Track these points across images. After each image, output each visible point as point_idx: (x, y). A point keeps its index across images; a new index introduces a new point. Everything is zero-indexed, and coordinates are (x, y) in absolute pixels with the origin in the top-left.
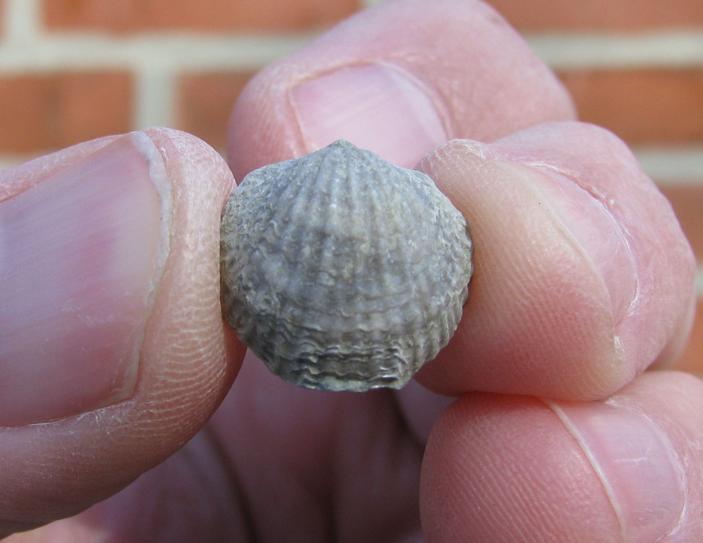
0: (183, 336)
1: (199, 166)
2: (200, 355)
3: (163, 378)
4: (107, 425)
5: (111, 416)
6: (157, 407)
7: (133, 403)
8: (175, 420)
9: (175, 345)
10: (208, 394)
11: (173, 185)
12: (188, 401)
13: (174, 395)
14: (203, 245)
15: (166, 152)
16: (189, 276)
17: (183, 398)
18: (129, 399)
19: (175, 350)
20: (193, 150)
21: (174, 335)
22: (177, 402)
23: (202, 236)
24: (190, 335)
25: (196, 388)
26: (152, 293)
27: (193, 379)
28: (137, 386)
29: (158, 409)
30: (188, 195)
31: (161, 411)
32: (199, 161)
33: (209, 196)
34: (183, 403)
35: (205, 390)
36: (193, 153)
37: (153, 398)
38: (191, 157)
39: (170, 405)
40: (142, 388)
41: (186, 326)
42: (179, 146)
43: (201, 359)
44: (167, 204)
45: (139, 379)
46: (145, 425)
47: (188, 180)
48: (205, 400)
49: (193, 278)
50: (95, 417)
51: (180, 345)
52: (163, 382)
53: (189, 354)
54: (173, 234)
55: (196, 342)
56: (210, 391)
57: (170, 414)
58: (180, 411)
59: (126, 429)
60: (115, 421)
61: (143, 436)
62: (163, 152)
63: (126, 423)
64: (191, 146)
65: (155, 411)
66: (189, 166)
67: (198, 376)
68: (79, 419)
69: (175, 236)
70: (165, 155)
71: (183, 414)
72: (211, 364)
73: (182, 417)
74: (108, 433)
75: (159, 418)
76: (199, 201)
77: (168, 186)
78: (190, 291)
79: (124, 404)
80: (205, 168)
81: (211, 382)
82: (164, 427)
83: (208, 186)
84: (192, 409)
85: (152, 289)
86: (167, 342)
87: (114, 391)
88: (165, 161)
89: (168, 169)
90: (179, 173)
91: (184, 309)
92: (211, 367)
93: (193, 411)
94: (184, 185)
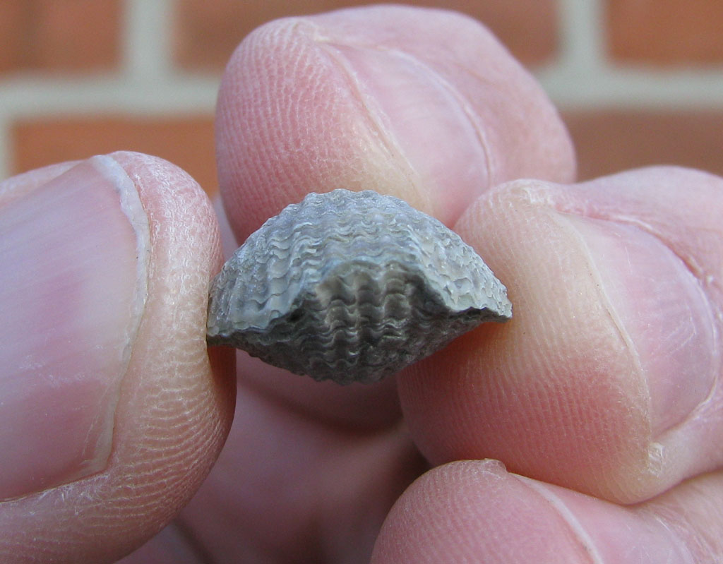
0: (164, 397)
1: (181, 198)
2: (185, 418)
3: (141, 446)
4: (75, 503)
5: (80, 493)
6: (136, 482)
7: (106, 476)
8: (157, 497)
9: (155, 407)
10: (195, 465)
11: (149, 219)
12: (172, 474)
13: (154, 467)
14: (186, 288)
15: (141, 179)
16: (170, 325)
17: (166, 471)
18: (102, 472)
19: (155, 412)
20: (172, 179)
21: (154, 396)
22: (158, 475)
23: (185, 277)
24: (173, 395)
25: (180, 458)
26: (129, 345)
27: (178, 446)
28: (111, 456)
29: (136, 484)
30: (168, 229)
31: (140, 486)
32: (180, 192)
33: (193, 232)
34: (166, 477)
35: (192, 460)
36: (173, 183)
37: (129, 471)
38: (172, 187)
39: (151, 479)
40: (117, 459)
41: (167, 385)
42: (156, 174)
43: (186, 423)
44: (143, 239)
45: (114, 448)
46: (120, 503)
47: (168, 213)
48: (190, 472)
49: (175, 327)
50: (60, 495)
51: (161, 406)
52: (143, 451)
53: (172, 418)
54: (151, 276)
55: (180, 404)
56: (196, 461)
57: (149, 489)
58: (162, 485)
59: (97, 508)
60: (85, 498)
61: (118, 516)
62: (137, 180)
63: (99, 502)
64: (170, 175)
65: (132, 487)
66: (169, 197)
67: (183, 444)
68: (41, 497)
69: (154, 278)
70: (139, 183)
71: (165, 490)
72: (198, 430)
73: (164, 494)
74: (77, 513)
75: (138, 495)
76: (181, 237)
77: (144, 219)
78: (172, 343)
79: (95, 479)
80: (188, 201)
81: (198, 451)
82: (143, 506)
83: (191, 220)
84: (176, 483)
85: (128, 341)
86: (146, 404)
87: (83, 463)
88: (139, 190)
89: (145, 201)
90: (157, 204)
91: (165, 365)
92: (198, 433)
93: (177, 486)
94: (164, 219)
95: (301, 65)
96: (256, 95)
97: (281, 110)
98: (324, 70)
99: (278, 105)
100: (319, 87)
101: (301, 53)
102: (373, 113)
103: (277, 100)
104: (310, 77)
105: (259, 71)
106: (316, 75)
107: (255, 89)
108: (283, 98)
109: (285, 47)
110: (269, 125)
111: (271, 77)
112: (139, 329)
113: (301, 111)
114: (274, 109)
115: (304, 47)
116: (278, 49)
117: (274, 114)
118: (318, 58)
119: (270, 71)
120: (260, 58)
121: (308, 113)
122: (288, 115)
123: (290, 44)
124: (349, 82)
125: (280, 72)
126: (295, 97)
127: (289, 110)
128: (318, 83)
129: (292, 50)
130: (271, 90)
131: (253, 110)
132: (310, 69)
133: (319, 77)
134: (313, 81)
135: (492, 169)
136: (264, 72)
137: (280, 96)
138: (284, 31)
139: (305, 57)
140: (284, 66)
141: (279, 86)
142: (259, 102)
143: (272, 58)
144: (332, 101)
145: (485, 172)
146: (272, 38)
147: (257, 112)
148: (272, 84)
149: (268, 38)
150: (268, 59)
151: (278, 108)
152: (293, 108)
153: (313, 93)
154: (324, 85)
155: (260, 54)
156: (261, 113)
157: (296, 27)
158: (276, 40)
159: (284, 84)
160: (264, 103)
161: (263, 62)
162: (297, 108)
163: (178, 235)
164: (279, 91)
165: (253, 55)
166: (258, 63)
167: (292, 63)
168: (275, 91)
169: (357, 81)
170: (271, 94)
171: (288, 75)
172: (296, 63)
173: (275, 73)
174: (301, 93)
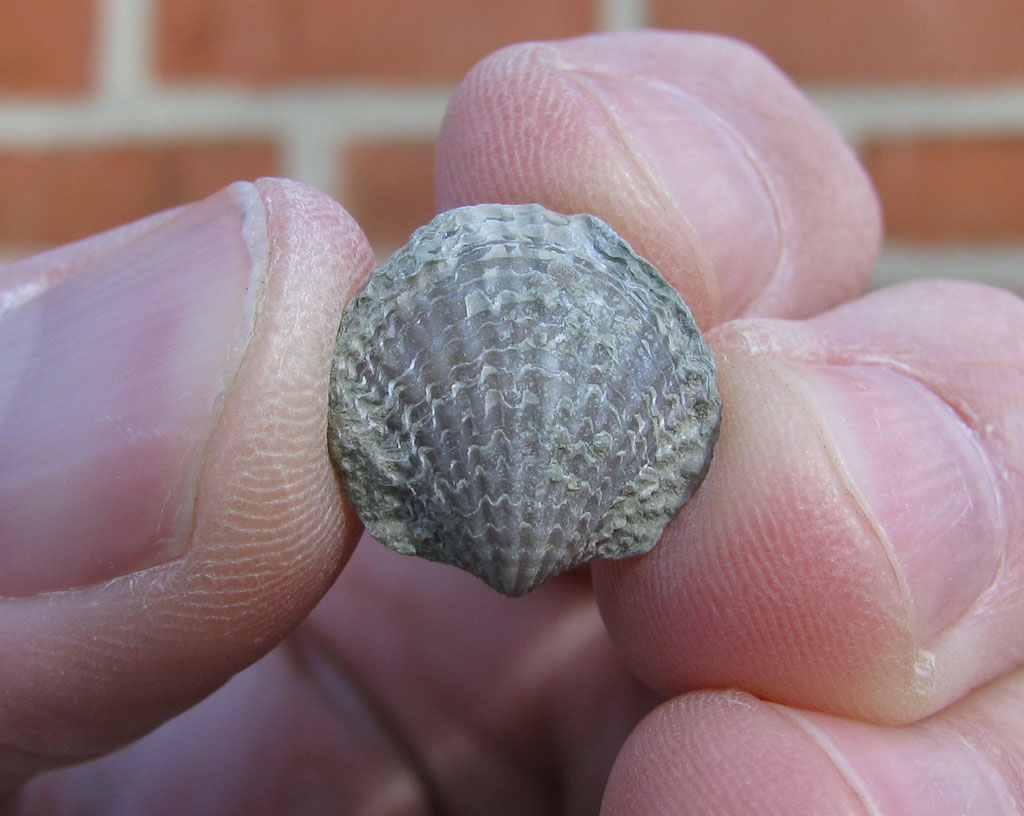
0: (259, 461)
1: (316, 224)
2: (284, 494)
3: (226, 523)
4: (144, 594)
5: (150, 582)
6: (216, 570)
7: (183, 562)
8: (246, 596)
9: (246, 474)
10: (298, 562)
11: (271, 247)
12: (265, 568)
13: (242, 555)
14: (302, 329)
15: (273, 202)
16: (274, 371)
17: (257, 561)
18: (180, 557)
19: (245, 480)
20: (311, 203)
21: (245, 458)
22: (246, 565)
23: (302, 315)
24: (270, 460)
25: (276, 548)
26: (221, 394)
27: (273, 531)
28: (191, 535)
29: (218, 575)
30: (290, 258)
31: (222, 577)
32: (316, 218)
33: (324, 262)
34: (256, 570)
35: (292, 554)
36: (309, 207)
37: (209, 555)
38: (307, 211)
39: (237, 570)
40: (196, 539)
41: (263, 446)
42: (290, 196)
43: (285, 501)
44: (258, 270)
45: (194, 526)
46: (199, 598)
47: (294, 239)
48: (292, 571)
49: (280, 375)
50: (129, 582)
51: (254, 473)
52: (227, 530)
53: (267, 490)
54: (260, 311)
55: (278, 473)
56: (300, 557)
57: (233, 584)
58: (252, 582)
59: (170, 602)
60: (156, 588)
61: (195, 616)
62: (267, 203)
63: (172, 593)
64: (310, 199)
65: (212, 577)
66: (300, 221)
67: (280, 528)
68: (108, 585)
69: (262, 313)
70: (270, 208)
71: (256, 589)
72: (302, 512)
73: (256, 594)
74: (146, 607)
75: (220, 589)
76: (304, 268)
77: (266, 246)
78: (274, 394)
79: (171, 564)
80: (324, 227)
81: (302, 541)
82: (227, 606)
83: (323, 249)
84: (272, 582)
85: (221, 388)
86: (234, 468)
87: (158, 542)
88: (268, 213)
89: (270, 225)
90: (282, 228)
91: (264, 420)
92: (302, 517)
93: (274, 586)
94: (287, 245)
95: (544, 101)
96: (487, 140)
97: (521, 157)
98: (574, 105)
99: (516, 151)
100: (568, 127)
101: (543, 85)
102: (638, 156)
103: (516, 145)
104: (556, 115)
105: (490, 110)
106: (564, 112)
107: (486, 133)
108: (523, 142)
109: (521, 78)
110: (506, 177)
111: (506, 117)
112: (237, 375)
113: (547, 157)
114: (512, 156)
115: (545, 78)
116: (513, 82)
117: (512, 163)
118: (565, 91)
119: (504, 110)
120: (490, 93)
121: (556, 161)
122: (530, 163)
123: (528, 75)
124: (606, 117)
125: (518, 110)
126: (538, 140)
127: (531, 157)
128: (566, 122)
129: (531, 82)
130: (506, 133)
131: (484, 159)
132: (555, 105)
133: (567, 114)
134: (560, 119)
135: (784, 226)
136: (497, 111)
137: (519, 140)
138: (519, 59)
139: (548, 90)
140: (522, 103)
141: (518, 127)
142: (492, 148)
143: (506, 94)
144: (586, 144)
145: (775, 230)
146: (504, 69)
147: (489, 161)
148: (507, 126)
149: (499, 69)
150: (501, 96)
151: (517, 156)
152: (536, 153)
153: (562, 134)
154: (574, 124)
155: (491, 88)
156: (495, 162)
157: (533, 54)
158: (510, 71)
159: (523, 124)
160: (498, 149)
161: (495, 99)
162: (541, 154)
163: (301, 264)
164: (517, 134)
165: (482, 91)
166: (488, 100)
167: (532, 98)
168: (512, 135)
169: (617, 118)
170: (507, 138)
171: (528, 114)
172: (537, 99)
173: (511, 111)
174: (546, 135)
